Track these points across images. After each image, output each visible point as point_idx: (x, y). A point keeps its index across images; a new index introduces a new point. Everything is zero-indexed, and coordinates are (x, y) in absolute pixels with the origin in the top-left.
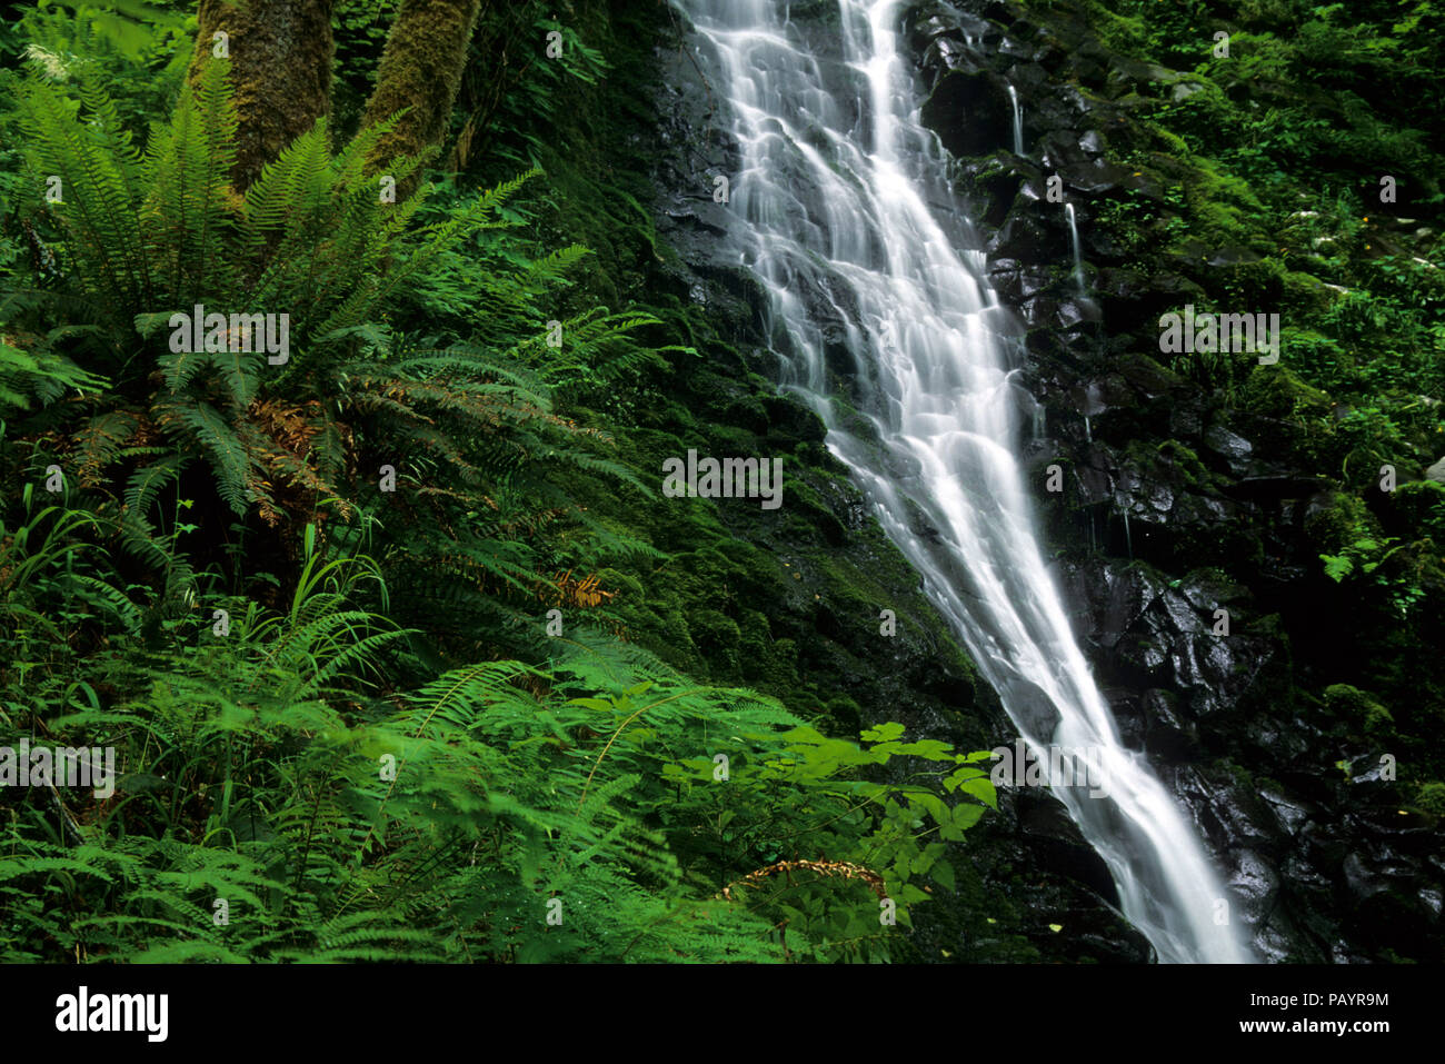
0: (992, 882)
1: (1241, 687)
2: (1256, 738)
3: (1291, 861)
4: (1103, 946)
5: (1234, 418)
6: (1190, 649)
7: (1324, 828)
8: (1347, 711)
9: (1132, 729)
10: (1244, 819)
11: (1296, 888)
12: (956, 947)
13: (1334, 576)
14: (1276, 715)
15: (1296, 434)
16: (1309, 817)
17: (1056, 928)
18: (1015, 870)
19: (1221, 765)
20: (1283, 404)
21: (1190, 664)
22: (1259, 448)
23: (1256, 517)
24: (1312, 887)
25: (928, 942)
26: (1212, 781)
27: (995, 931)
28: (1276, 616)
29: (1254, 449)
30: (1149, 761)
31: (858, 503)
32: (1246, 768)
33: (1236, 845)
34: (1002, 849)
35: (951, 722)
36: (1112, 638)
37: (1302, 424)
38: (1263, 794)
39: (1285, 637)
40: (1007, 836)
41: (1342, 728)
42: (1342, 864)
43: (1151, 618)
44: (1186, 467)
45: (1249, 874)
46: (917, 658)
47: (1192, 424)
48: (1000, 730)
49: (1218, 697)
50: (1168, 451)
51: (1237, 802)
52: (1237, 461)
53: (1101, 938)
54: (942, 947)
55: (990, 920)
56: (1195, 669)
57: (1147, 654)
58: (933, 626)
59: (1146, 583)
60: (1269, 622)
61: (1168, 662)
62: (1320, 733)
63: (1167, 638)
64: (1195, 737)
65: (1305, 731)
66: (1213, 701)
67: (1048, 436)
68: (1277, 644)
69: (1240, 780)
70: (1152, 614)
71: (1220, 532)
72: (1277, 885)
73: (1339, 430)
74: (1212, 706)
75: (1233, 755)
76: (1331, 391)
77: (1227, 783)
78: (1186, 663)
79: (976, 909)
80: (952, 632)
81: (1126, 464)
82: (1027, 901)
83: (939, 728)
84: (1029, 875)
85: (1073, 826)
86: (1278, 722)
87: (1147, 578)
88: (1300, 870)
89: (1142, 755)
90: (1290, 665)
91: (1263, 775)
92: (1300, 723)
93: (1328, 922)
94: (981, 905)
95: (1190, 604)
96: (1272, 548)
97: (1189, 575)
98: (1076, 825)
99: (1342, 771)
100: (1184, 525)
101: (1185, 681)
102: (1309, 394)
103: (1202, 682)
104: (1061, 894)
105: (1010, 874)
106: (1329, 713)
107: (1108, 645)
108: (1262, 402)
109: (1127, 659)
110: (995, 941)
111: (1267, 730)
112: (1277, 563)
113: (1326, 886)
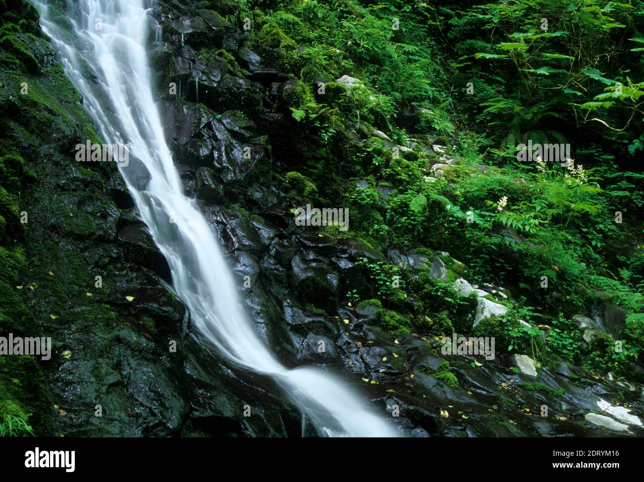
0: (95, 270)
1: (247, 169)
2: (252, 195)
3: (266, 258)
4: (157, 310)
5: (253, 46)
6: (223, 149)
7: (283, 241)
8: (296, 184)
9: (190, 187)
10: (243, 236)
11: (267, 273)
12: (62, 312)
13: (297, 118)
14: (263, 184)
15: (280, 57)
16: (276, 236)
17: (130, 299)
18: (110, 262)
19: (234, 208)
20: (276, 43)
21: (222, 156)
22: (263, 60)
23: (260, 89)
24: (275, 272)
25: (43, 309)
26: (229, 216)
27: (91, 301)
28: (266, 137)
29: (261, 60)
30: (197, 203)
31: (51, 55)
32: (246, 210)
33: (238, 249)
34: (104, 249)
35: (83, 174)
36: (184, 140)
37: (283, 52)
38: (254, 223)
39: (270, 147)
40: (108, 241)
41: (293, 193)
42: (291, 260)
43: (205, 132)
44: (228, 62)
45: (244, 265)
46: (66, 136)
47: (234, 45)
48: (114, 182)
49: (235, 173)
50: (221, 54)
51: (241, 227)
52: (252, 64)
53: (157, 306)
54: (50, 313)
55: (88, 294)
56: (224, 158)
57: (201, 149)
58: (82, 121)
59: (204, 115)
60: (263, 139)
61: (212, 154)
62: (283, 195)
63: (212, 142)
64: (222, 193)
65: (276, 193)
66: (233, 175)
67: (162, 41)
68: (266, 150)
69: (243, 215)
70: (205, 130)
71: (241, 94)
72: (258, 271)
73: (301, 57)
74: (232, 177)
75: (241, 203)
76: (297, 41)
77: (236, 217)
78: (220, 155)
79: (81, 286)
80: (95, 127)
81: (200, 57)
82: (115, 281)
83: (75, 177)
84: (119, 265)
85: (149, 237)
86: (263, 188)
87: (205, 112)
88: (270, 263)
89: (194, 200)
90: (271, 160)
91: (255, 214)
92: (274, 189)
93: (282, 291)
94: (84, 284)
95: (225, 127)
96: (266, 105)
97: (226, 112)
98: (151, 236)
99: (293, 214)
100: (225, 89)
101: (219, 164)
102: (287, 40)
103: (228, 165)
104: (136, 277)
105: (107, 265)
106: (288, 185)
107: (181, 143)
108: (266, 41)
109: (190, 151)
110: (89, 308)
111: (258, 191)
112: (269, 112)
113: (283, 271)
